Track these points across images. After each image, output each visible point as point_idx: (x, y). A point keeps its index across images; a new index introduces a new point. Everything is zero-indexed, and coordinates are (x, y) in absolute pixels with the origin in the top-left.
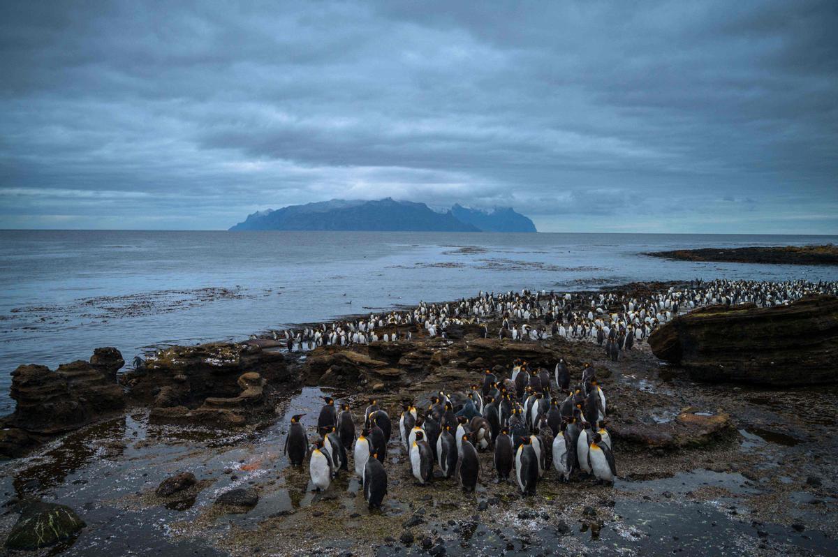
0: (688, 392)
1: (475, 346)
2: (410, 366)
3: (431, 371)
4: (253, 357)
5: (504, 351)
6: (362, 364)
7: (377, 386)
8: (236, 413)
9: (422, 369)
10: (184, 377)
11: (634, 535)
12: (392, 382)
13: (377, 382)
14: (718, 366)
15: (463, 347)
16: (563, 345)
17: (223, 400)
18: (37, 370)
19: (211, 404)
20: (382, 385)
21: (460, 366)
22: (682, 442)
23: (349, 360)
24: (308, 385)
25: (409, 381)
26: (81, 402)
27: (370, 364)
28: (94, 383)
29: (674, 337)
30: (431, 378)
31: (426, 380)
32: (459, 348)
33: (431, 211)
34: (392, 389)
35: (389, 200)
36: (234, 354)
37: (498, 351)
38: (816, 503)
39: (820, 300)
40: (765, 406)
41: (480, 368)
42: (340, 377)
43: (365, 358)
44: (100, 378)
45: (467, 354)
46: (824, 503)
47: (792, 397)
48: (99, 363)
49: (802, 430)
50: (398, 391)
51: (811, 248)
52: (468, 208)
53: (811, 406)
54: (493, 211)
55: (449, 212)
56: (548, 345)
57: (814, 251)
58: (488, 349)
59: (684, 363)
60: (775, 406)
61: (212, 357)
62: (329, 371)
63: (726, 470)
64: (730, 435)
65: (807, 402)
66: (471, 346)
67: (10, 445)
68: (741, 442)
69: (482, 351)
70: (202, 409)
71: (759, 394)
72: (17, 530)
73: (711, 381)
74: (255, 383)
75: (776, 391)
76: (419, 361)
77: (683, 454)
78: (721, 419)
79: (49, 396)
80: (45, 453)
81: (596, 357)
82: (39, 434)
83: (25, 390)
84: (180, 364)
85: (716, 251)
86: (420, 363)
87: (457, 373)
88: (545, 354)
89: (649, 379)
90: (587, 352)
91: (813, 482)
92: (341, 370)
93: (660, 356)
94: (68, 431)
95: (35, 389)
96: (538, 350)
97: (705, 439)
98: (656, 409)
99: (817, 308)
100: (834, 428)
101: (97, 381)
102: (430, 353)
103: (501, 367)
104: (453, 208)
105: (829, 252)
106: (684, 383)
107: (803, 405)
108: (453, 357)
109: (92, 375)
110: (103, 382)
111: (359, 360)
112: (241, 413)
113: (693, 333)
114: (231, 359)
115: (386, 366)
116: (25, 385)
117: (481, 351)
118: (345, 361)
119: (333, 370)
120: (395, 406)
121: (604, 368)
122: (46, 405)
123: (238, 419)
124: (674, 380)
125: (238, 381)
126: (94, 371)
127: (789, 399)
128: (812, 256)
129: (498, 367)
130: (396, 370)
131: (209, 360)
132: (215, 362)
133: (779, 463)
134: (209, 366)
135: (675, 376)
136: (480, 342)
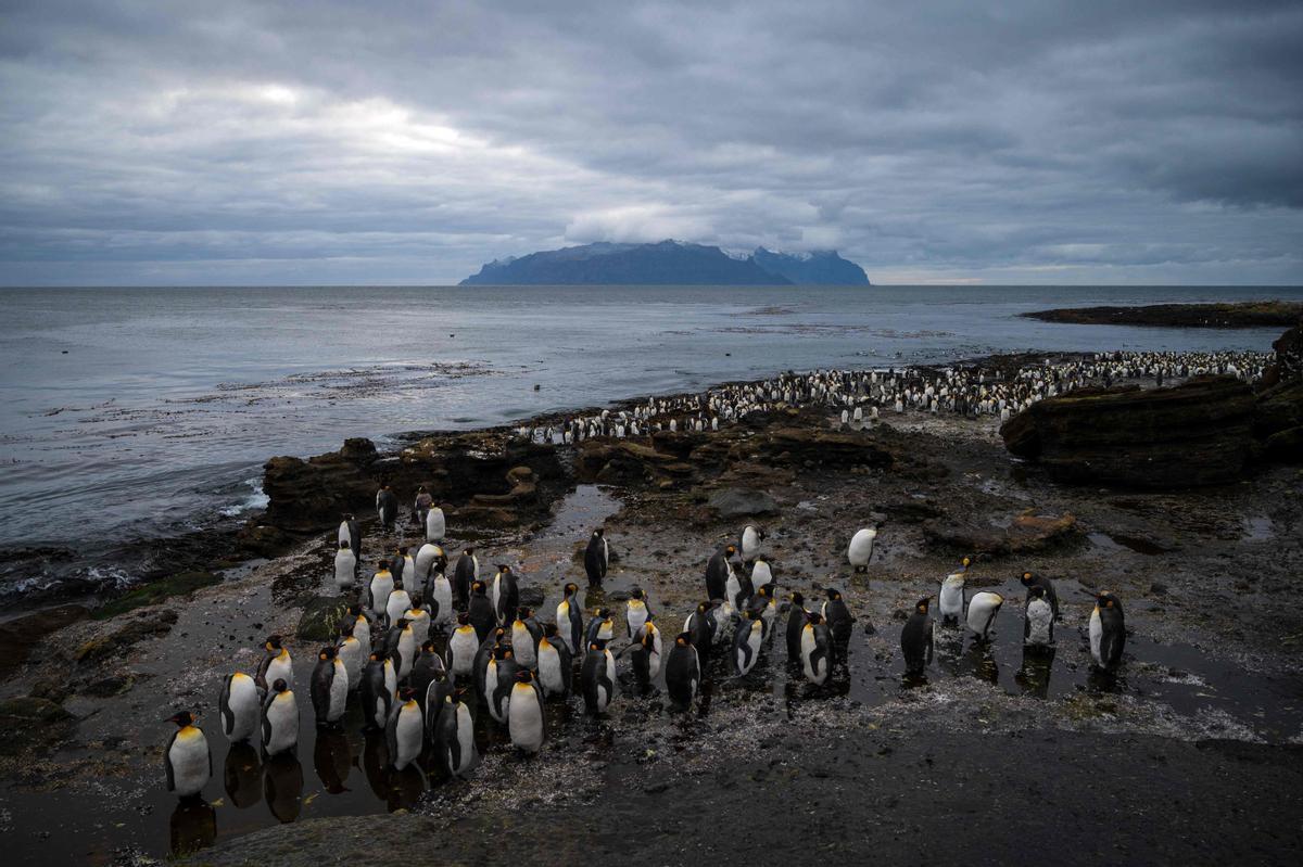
0: (1041, 494)
1: (781, 438)
2: (703, 460)
3: (727, 466)
4: (521, 450)
5: (817, 443)
6: (647, 458)
7: (664, 483)
8: (508, 512)
9: (717, 464)
10: (445, 472)
11: (945, 637)
12: (682, 480)
13: (665, 480)
14: (1084, 464)
15: (766, 439)
16: (893, 437)
17: (492, 497)
18: (290, 462)
19: (479, 502)
20: (670, 483)
21: (763, 461)
22: (1016, 546)
23: (630, 453)
24: (581, 483)
25: (701, 478)
26: (336, 498)
27: (655, 458)
28: (349, 478)
29: (1033, 427)
30: (728, 474)
31: (722, 477)
32: (760, 439)
33: (725, 257)
34: (682, 487)
35: (669, 242)
36: (500, 445)
37: (809, 443)
38: (1154, 610)
39: (1214, 382)
40: (1131, 511)
41: (786, 463)
42: (621, 473)
43: (651, 451)
44: (355, 472)
45: (770, 447)
46: (1164, 611)
47: (1168, 501)
48: (351, 456)
49: (1169, 538)
50: (689, 490)
51: (1249, 306)
52: (777, 252)
53: (1189, 511)
54: (810, 256)
55: (751, 258)
56: (873, 437)
57: (1252, 311)
58: (796, 441)
59: (1043, 459)
60: (1144, 511)
61: (474, 449)
62: (608, 466)
63: (1061, 577)
64: (1075, 543)
65: (1185, 506)
66: (774, 437)
67: (266, 544)
68: (1088, 549)
69: (788, 443)
70: (470, 507)
71: (1129, 498)
72: (303, 623)
73: (1074, 481)
74: (526, 478)
75: (1154, 493)
76: (714, 455)
77: (1015, 560)
78: (1064, 522)
79: (306, 491)
80: (307, 551)
81: (934, 452)
82: (294, 532)
83: (280, 484)
84: (440, 458)
85: (1116, 310)
86: (714, 458)
87: (759, 469)
88: (866, 447)
89: (997, 479)
90: (923, 445)
91: (1158, 589)
92: (621, 465)
93: (1014, 450)
94: (326, 530)
95: (289, 483)
96: (858, 442)
97: (1043, 544)
98: (997, 513)
99: (1209, 392)
100: (1207, 536)
101: (351, 475)
102: (728, 446)
103: (812, 463)
104: (756, 253)
105: (1273, 311)
106: (1040, 484)
107: (1179, 509)
108: (754, 451)
109: (346, 469)
110: (358, 477)
111: (644, 453)
112: (514, 512)
113: (1053, 422)
114: (497, 451)
115: (675, 461)
116: (280, 479)
117: (786, 443)
118: (626, 454)
119: (611, 465)
120: (688, 505)
121: (940, 465)
122: (302, 501)
123: (511, 518)
124: (1029, 481)
125: (507, 477)
126: (347, 464)
127: (1164, 503)
128: (1250, 317)
129: (808, 463)
130: (686, 466)
131: (472, 452)
132: (479, 455)
133: (1125, 571)
134: (472, 459)
135: (1031, 475)
136: (788, 432)
